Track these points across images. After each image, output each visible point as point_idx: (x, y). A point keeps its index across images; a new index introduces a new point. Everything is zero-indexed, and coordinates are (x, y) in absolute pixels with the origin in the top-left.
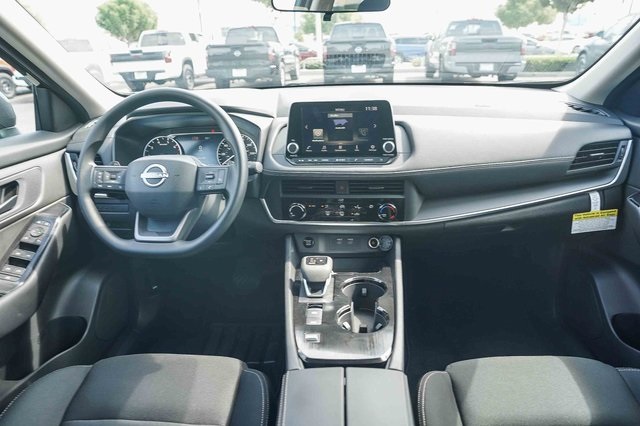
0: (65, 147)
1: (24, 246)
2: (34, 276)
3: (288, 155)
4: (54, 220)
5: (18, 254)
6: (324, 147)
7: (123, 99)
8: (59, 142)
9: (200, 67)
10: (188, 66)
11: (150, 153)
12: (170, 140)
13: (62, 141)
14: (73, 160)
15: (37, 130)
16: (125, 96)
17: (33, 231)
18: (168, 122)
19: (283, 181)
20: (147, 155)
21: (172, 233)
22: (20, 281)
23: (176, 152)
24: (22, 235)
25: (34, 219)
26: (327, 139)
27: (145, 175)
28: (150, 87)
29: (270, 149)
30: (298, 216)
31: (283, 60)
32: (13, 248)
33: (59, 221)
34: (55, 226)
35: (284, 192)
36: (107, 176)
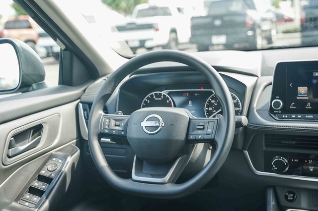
0: (79, 98)
1: (41, 178)
2: (47, 204)
3: (272, 111)
4: (66, 159)
5: (36, 184)
6: (309, 104)
7: (128, 60)
8: (75, 95)
9: (184, 35)
10: (173, 35)
11: (147, 105)
12: (164, 96)
13: (77, 94)
14: (85, 110)
15: (59, 84)
16: (129, 58)
17: (50, 167)
18: (163, 80)
19: (266, 135)
20: (143, 107)
21: (164, 175)
22: (36, 207)
23: (169, 105)
24: (40, 169)
25: (51, 157)
26: (311, 96)
27: (144, 124)
28: (141, 53)
29: (255, 105)
30: (281, 169)
31: (260, 27)
32: (32, 180)
33: (70, 160)
34: (67, 164)
35: (267, 146)
36: (113, 123)
